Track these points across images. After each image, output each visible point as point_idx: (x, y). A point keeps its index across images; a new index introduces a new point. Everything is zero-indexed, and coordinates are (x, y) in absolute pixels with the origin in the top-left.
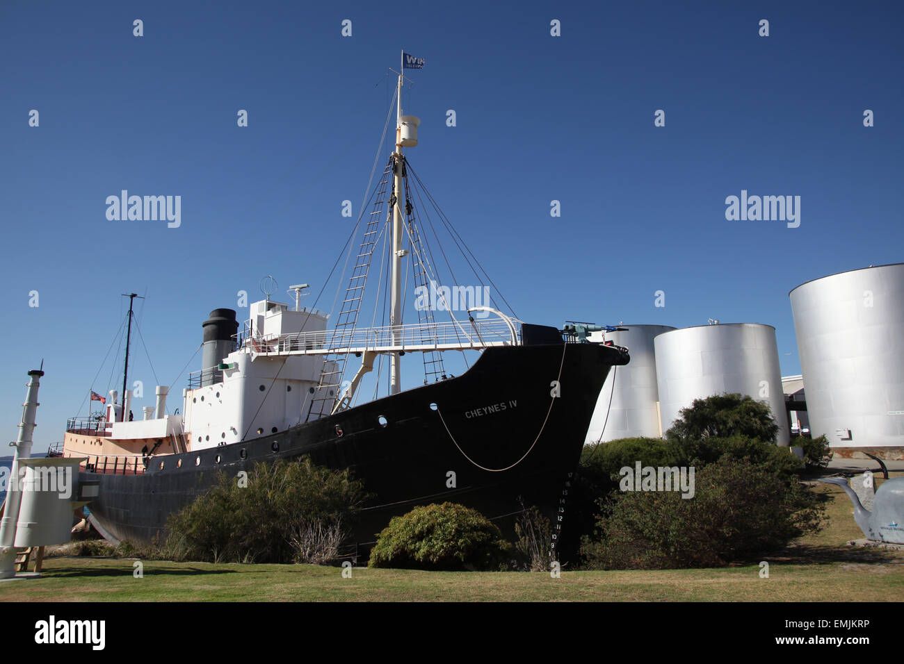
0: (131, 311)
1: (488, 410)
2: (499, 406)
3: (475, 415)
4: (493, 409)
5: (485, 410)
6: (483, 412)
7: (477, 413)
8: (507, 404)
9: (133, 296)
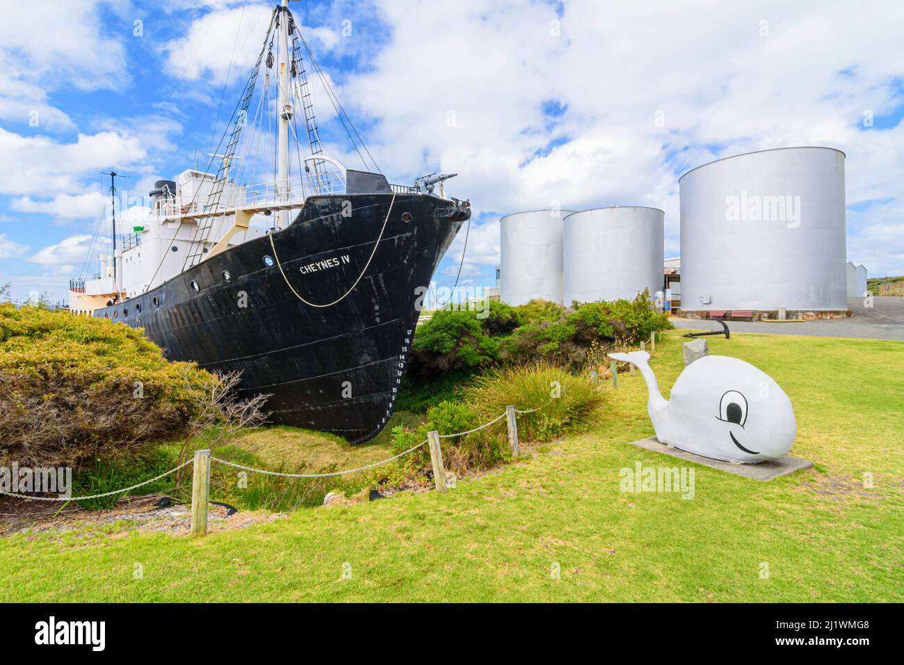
0: (113, 187)
1: (321, 265)
2: (332, 261)
3: (309, 270)
4: (326, 264)
5: (318, 265)
6: (316, 267)
7: (310, 268)
8: (340, 260)
9: (113, 174)
